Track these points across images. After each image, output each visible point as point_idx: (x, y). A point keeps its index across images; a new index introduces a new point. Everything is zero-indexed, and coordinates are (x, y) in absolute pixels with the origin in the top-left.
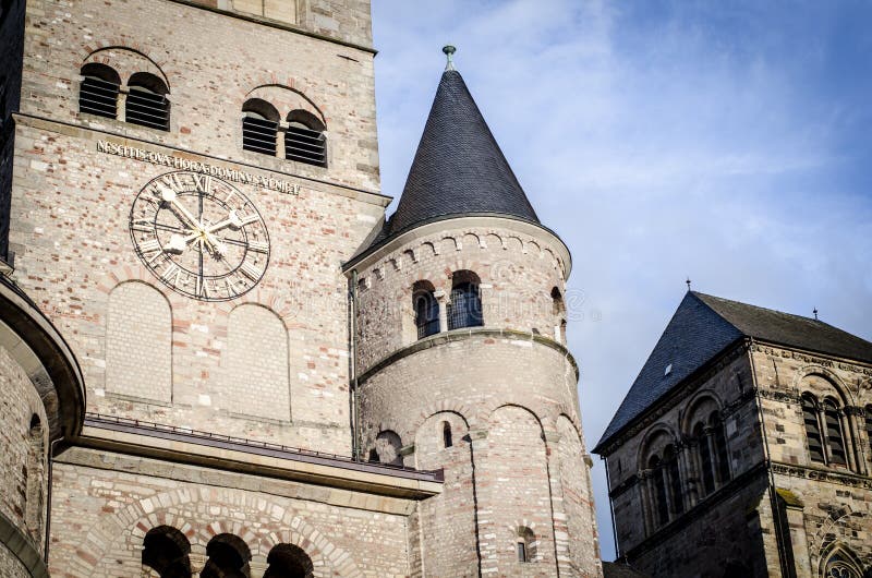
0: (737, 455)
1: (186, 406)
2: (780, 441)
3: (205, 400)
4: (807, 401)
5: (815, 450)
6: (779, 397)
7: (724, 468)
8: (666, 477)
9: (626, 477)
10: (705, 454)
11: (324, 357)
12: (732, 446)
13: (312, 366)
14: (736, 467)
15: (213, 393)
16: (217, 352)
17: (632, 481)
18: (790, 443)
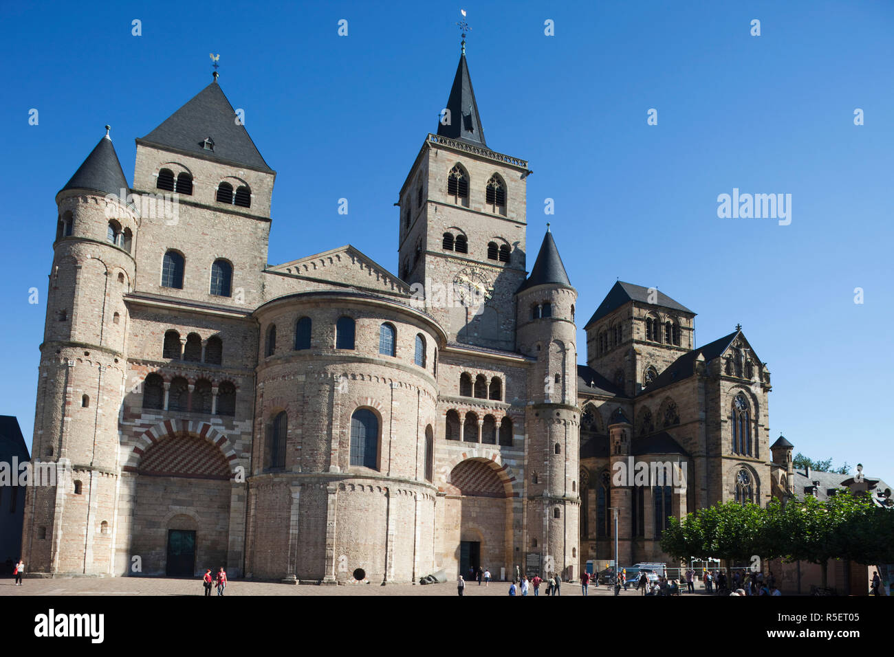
0: (625, 336)
1: (471, 336)
2: (638, 333)
3: (476, 334)
4: (648, 321)
5: (649, 336)
6: (639, 319)
7: (621, 339)
8: (604, 339)
9: (592, 337)
10: (616, 334)
11: (508, 321)
12: (624, 333)
13: (504, 324)
14: (624, 340)
15: (477, 332)
16: (479, 321)
17: (593, 339)
18: (640, 334)
